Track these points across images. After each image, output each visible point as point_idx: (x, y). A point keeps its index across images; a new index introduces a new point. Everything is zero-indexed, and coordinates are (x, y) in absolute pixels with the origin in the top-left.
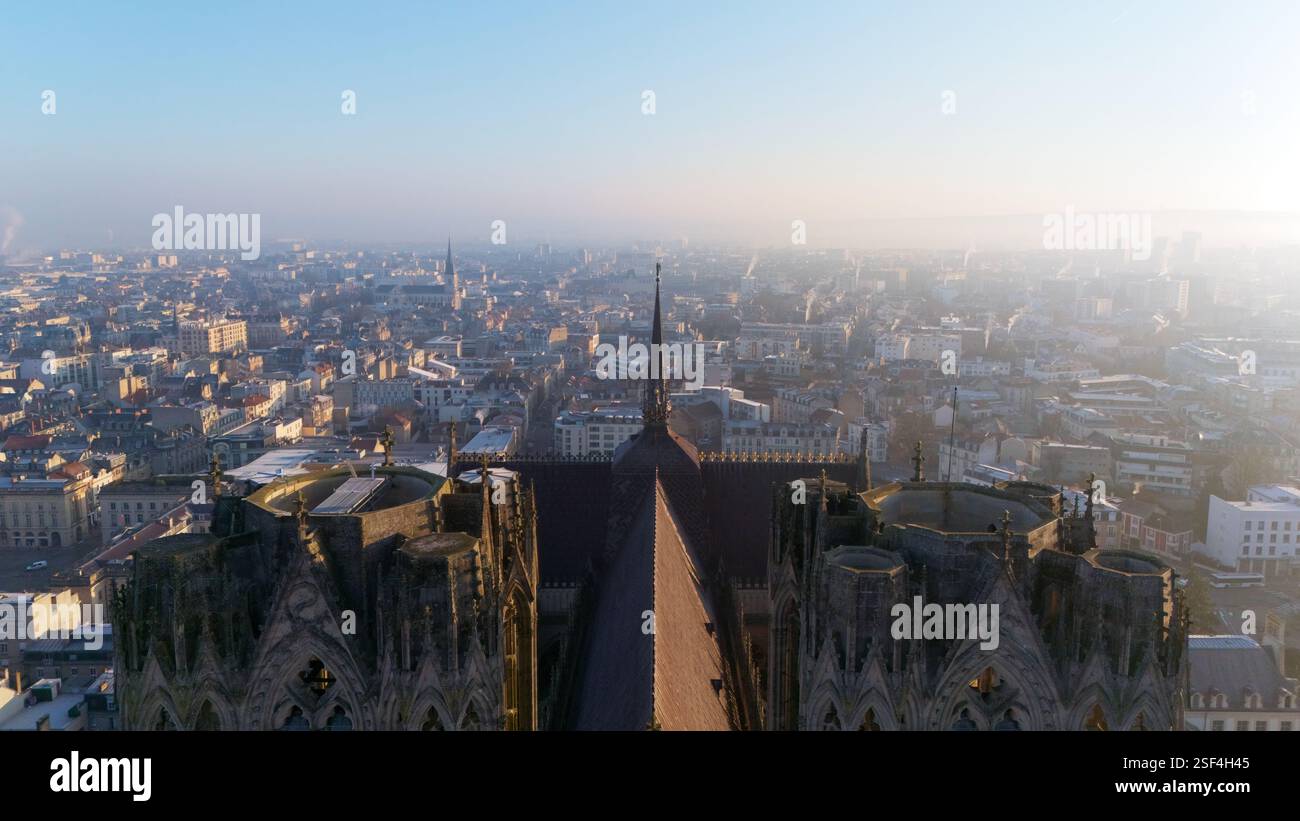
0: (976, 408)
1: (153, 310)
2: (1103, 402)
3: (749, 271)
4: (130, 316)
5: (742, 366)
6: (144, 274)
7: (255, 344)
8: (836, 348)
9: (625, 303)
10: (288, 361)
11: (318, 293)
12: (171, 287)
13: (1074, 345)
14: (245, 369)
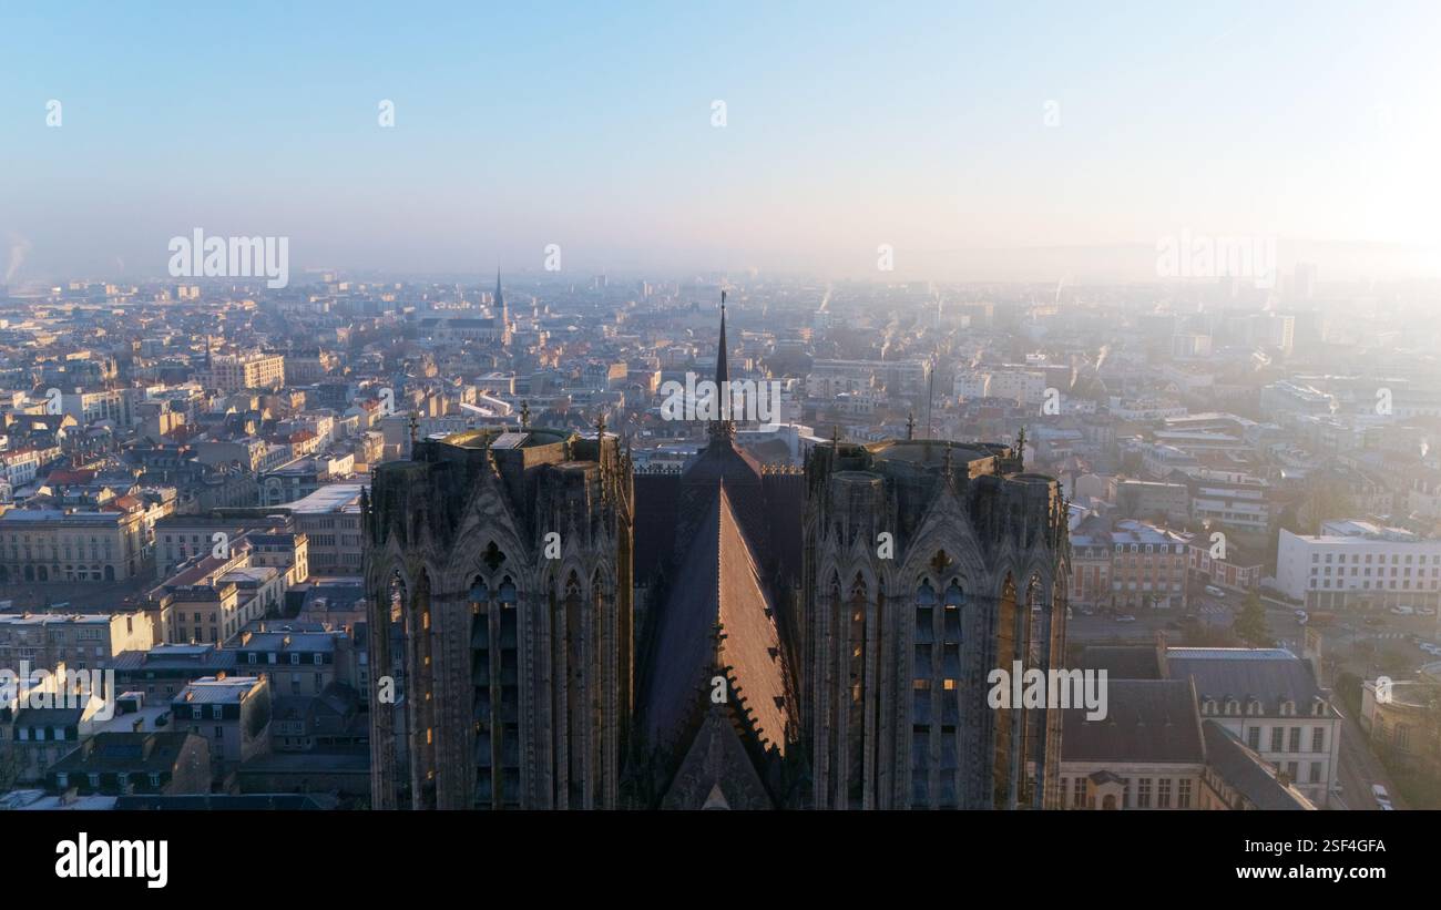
0: (1055, 447)
1: (181, 344)
2: (1188, 441)
3: (823, 305)
4: (156, 351)
5: (812, 404)
6: (165, 306)
7: (294, 380)
8: (914, 386)
9: (688, 339)
10: (332, 397)
11: (357, 327)
12: (195, 321)
13: (1166, 383)
14: (286, 406)
